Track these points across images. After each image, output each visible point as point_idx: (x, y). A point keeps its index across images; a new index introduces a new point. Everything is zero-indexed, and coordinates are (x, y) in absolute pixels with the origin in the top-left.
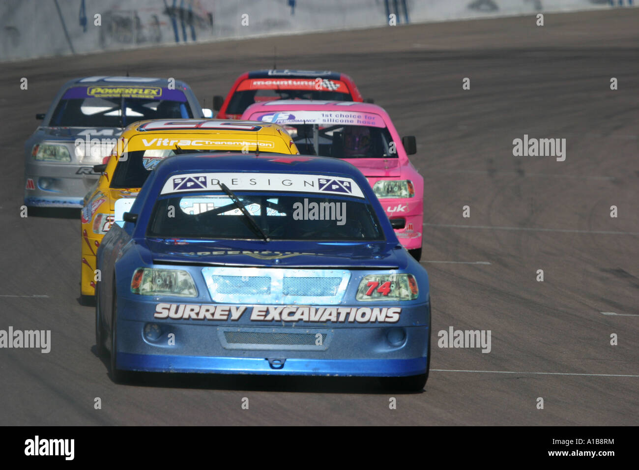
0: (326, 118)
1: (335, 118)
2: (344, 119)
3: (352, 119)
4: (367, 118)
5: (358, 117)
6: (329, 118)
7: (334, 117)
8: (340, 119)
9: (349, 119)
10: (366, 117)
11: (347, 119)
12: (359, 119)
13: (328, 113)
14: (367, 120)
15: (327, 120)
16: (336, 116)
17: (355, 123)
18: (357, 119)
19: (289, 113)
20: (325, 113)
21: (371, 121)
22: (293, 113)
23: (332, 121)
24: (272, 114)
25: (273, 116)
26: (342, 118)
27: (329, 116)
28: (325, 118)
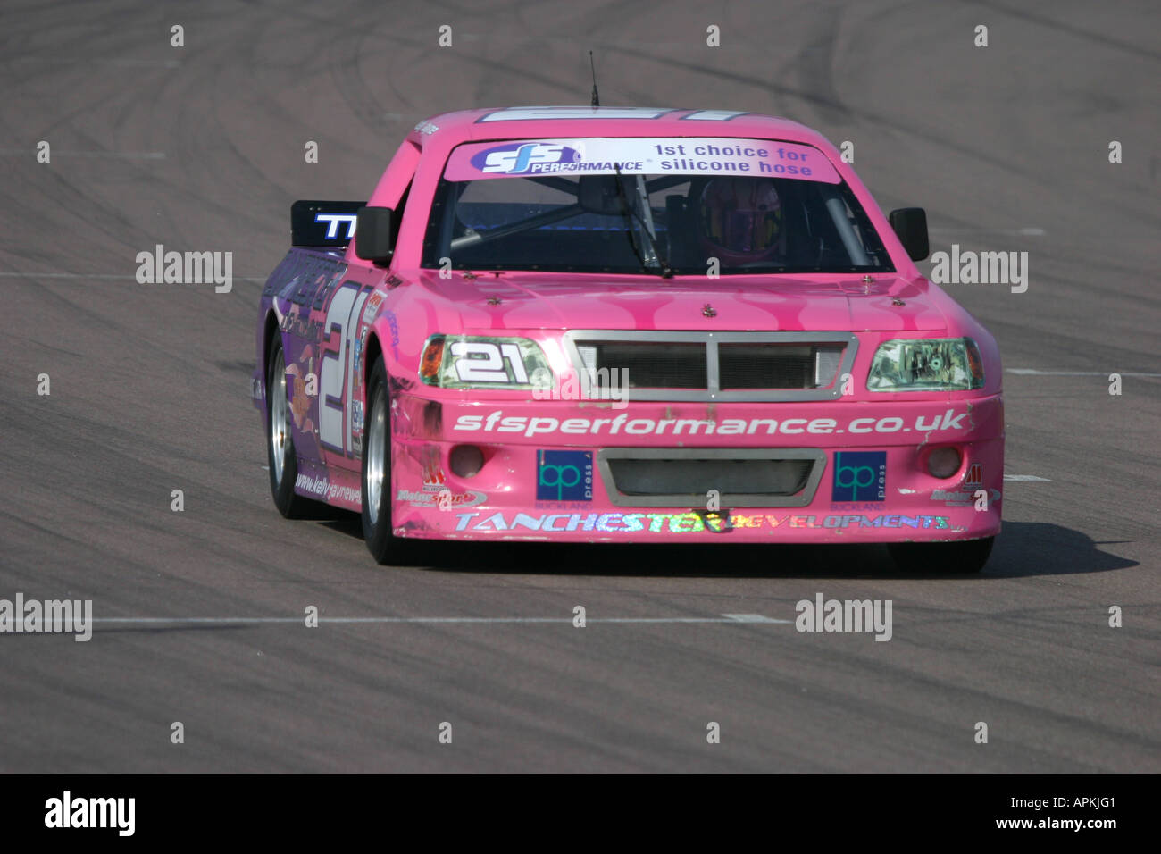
0: (670, 159)
1: (697, 159)
2: (722, 159)
3: (743, 159)
4: (785, 155)
5: (759, 152)
6: (679, 157)
7: (690, 154)
8: (708, 159)
9: (736, 159)
10: (781, 151)
11: (729, 159)
12: (765, 160)
13: (674, 143)
14: (785, 162)
15: (673, 165)
16: (696, 150)
17: (754, 171)
18: (757, 159)
19: (562, 144)
20: (664, 143)
21: (799, 164)
22: (575, 144)
23: (688, 165)
24: (514, 148)
25: (515, 154)
26: (714, 158)
27: (677, 151)
28: (665, 157)
